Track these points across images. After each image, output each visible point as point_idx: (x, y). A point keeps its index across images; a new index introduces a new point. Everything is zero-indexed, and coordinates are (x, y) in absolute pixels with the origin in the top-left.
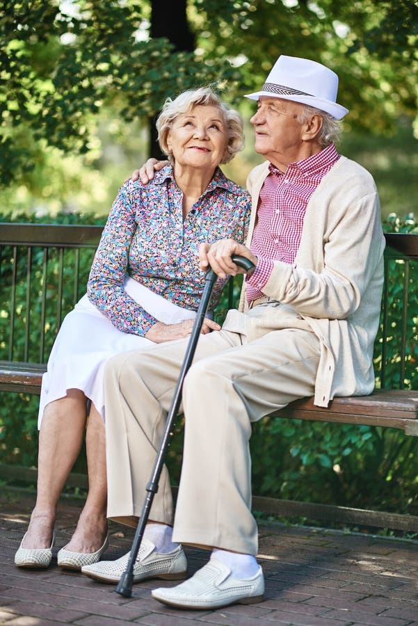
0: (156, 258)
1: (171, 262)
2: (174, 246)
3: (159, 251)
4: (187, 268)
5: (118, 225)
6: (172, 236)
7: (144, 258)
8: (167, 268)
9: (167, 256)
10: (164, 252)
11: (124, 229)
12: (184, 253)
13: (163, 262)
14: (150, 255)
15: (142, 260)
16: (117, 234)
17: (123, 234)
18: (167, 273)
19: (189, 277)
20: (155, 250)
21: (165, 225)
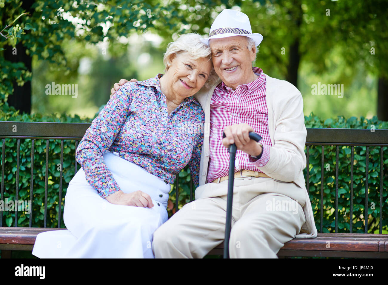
0: (149, 137)
1: (158, 141)
2: (161, 132)
3: (151, 133)
4: (169, 148)
5: (113, 116)
6: (159, 125)
7: (141, 136)
8: (155, 145)
9: (156, 137)
10: (155, 134)
11: (117, 120)
12: (167, 137)
13: (153, 140)
14: (145, 135)
15: (139, 137)
16: (111, 122)
17: (115, 123)
18: (154, 149)
19: (169, 154)
20: (148, 132)
21: (154, 117)
